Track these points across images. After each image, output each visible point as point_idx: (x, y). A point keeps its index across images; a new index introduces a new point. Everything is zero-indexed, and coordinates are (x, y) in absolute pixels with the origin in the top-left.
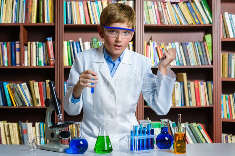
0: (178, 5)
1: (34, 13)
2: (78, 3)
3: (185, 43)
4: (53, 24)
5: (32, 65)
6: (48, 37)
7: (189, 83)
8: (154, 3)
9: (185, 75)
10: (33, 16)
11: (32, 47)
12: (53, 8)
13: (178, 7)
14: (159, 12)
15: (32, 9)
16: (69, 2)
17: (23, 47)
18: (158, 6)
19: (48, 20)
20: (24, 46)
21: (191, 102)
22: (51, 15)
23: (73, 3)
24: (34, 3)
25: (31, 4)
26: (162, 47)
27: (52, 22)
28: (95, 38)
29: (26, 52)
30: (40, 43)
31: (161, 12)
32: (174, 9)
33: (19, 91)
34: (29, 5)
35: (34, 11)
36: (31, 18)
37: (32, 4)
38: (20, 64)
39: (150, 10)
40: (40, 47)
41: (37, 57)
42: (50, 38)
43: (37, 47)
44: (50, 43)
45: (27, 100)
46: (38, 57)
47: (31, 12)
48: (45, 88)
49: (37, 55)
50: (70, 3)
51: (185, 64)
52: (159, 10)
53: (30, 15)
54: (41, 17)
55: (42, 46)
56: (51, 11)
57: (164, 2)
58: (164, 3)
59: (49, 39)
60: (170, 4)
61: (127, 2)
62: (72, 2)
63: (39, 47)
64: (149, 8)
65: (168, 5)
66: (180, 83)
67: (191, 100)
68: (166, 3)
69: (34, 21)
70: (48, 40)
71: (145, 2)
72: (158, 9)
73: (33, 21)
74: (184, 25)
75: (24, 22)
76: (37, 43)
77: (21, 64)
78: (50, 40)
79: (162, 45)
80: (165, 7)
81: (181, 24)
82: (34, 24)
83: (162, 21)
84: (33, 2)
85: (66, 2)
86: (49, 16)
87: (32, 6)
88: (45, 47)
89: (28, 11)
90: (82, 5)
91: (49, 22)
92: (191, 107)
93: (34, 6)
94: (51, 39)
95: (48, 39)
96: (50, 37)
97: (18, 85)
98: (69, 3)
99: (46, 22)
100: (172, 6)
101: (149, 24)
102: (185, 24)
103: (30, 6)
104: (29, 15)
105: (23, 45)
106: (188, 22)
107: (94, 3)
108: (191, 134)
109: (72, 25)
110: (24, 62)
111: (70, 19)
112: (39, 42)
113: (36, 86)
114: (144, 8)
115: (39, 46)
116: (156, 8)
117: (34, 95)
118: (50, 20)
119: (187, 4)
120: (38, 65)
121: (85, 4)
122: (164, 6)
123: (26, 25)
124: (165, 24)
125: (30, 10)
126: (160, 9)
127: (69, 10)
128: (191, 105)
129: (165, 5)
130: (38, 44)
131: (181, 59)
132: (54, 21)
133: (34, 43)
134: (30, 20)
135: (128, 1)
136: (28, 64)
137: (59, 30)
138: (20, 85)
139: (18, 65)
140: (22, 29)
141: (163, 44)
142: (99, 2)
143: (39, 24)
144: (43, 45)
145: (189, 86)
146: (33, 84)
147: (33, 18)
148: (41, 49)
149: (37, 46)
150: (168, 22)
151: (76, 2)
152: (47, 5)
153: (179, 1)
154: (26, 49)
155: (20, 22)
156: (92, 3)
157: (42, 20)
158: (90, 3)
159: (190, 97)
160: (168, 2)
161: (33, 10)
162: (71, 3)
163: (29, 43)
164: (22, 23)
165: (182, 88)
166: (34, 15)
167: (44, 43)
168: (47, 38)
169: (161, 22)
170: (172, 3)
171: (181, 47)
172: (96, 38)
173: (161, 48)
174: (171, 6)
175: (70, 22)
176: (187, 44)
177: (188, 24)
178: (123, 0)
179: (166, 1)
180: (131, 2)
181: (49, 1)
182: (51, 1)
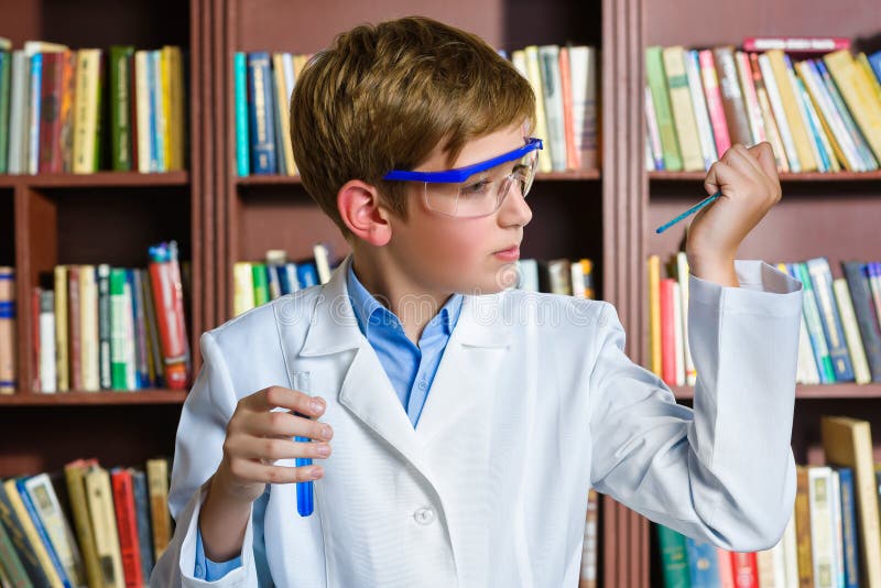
0: (825, 66)
1: (83, 118)
3: (862, 266)
4: (181, 179)
5: (78, 387)
6: (157, 244)
8: (698, 59)
9: (861, 432)
10: (78, 137)
11: (79, 292)
12: (178, 95)
13: (826, 76)
14: (727, 105)
15: (73, 98)
16: (260, 58)
17: (33, 295)
18: (720, 74)
19: (154, 154)
20: (38, 291)
22: (170, 131)
24: (85, 67)
25: (67, 75)
27: (178, 165)
29: (47, 321)
30: (119, 273)
31: (738, 105)
32: (804, 85)
33: (14, 516)
34: (57, 80)
35: (84, 110)
36: (70, 143)
37: (75, 70)
38: (16, 384)
39: (679, 95)
40: (120, 292)
41: (101, 341)
42: (167, 250)
43: (100, 295)
44: (169, 276)
45: (58, 564)
46: (110, 341)
47: (72, 113)
48: (142, 502)
49: (105, 335)
50: (265, 62)
51: (863, 375)
52: (727, 94)
53: (65, 132)
54: (122, 142)
55: (127, 288)
56: (172, 112)
57: (749, 53)
58: (754, 56)
59: (160, 252)
60: (781, 62)
61: (559, 56)
62: (278, 59)
63: (110, 292)
64: (677, 86)
65: (773, 66)
66: (836, 475)
68: (763, 60)
69: (85, 162)
70: (158, 260)
71: (652, 55)
72: (720, 89)
73: (81, 160)
74: (860, 172)
75: (34, 169)
76: (104, 270)
77: (22, 384)
78: (167, 260)
80: (757, 76)
81: (842, 167)
82: (81, 176)
84: (80, 64)
85: (248, 59)
86: (158, 136)
87: (73, 84)
88: (144, 293)
89: (56, 108)
91: (163, 168)
93: (85, 85)
94: (173, 251)
95: (155, 255)
96: (168, 241)
97: (10, 487)
98: (260, 66)
99: (145, 165)
100: (796, 73)
101: (673, 166)
102: (863, 168)
103: (65, 84)
104: (60, 129)
105: (33, 285)
106: (879, 156)
109: (274, 179)
110: (36, 372)
111: (270, 147)
112: (114, 265)
113: (98, 493)
114: (647, 83)
115: (114, 287)
116: (711, 83)
117: (87, 541)
118: (163, 153)
119: (874, 59)
120: (107, 383)
122: (753, 71)
123: (43, 182)
125: (65, 106)
126: (733, 91)
127: (260, 100)
129: (754, 68)
130: (109, 279)
131: (841, 346)
132: (187, 163)
133: (87, 273)
134: (67, 157)
135: (564, 52)
136: (58, 380)
137: (212, 209)
138: (20, 488)
139: (8, 390)
140: (23, 201)
143: (109, 179)
144: (130, 280)
146: (84, 482)
147: (82, 143)
148: (122, 303)
149: (104, 286)
151: (296, 59)
152: (152, 77)
153: (828, 44)
154: (47, 304)
155: (16, 167)
157: (123, 156)
160: (771, 54)
161: (79, 104)
162: (272, 66)
163: (61, 272)
164: (25, 176)
165: (848, 498)
166: (83, 132)
167: (137, 274)
168: (153, 250)
170: (795, 57)
171: (841, 286)
174: (791, 73)
175: (268, 161)
176: (871, 271)
177: (880, 167)
178: (540, 43)
179: (760, 44)
180: (580, 56)
181: (157, 55)
182: (172, 59)
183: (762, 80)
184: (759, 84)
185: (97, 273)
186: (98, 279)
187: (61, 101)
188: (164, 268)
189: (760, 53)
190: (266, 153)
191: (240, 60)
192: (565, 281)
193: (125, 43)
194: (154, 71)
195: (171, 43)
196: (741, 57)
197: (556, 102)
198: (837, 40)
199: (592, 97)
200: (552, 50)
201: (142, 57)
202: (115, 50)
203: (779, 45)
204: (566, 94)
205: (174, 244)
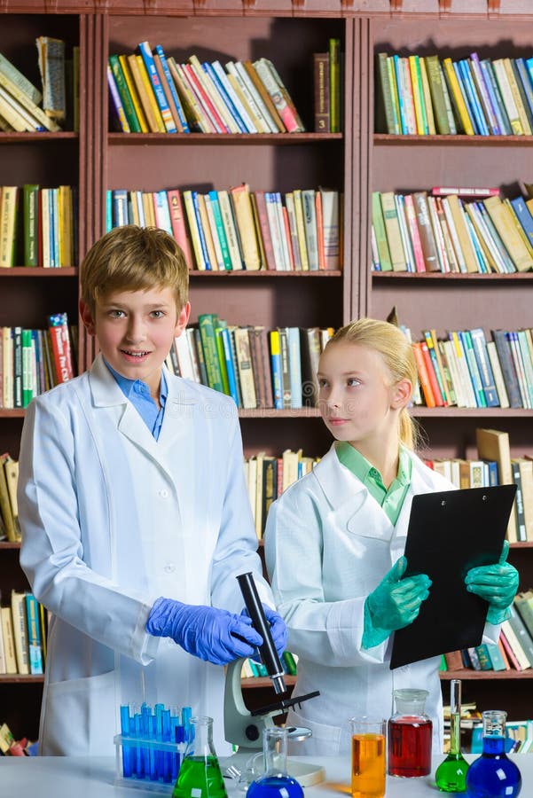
0: (484, 206)
2: (153, 197)
3: (505, 333)
4: (71, 272)
6: (55, 313)
7: (518, 466)
8: (403, 200)
9: (504, 439)
10: (2, 243)
12: (69, 217)
13: (484, 212)
14: (421, 229)
16: (122, 194)
18: (417, 210)
19: (53, 255)
21: (522, 528)
22: (63, 241)
23: (137, 196)
24: (7, 197)
26: (431, 346)
27: (68, 263)
28: (210, 317)
30: (28, 332)
31: (429, 230)
32: (470, 218)
35: (6, 225)
37: (1, 200)
39: (391, 223)
40: (28, 345)
41: (15, 377)
42: (61, 318)
43: (15, 346)
44: (62, 335)
46: (22, 377)
49: (18, 372)
50: (125, 197)
51: (505, 403)
52: (422, 223)
54: (31, 247)
55: (33, 342)
56: (65, 228)
57: (436, 197)
58: (439, 199)
59: (57, 320)
60: (457, 202)
61: (316, 197)
62: (133, 195)
63: (22, 345)
64: (389, 217)
65: (451, 206)
66: (487, 466)
67: (524, 524)
68: (445, 201)
69: (6, 258)
70: (55, 324)
71: (375, 196)
72: (417, 219)
74: (505, 274)
76: (18, 330)
78: (60, 324)
79: (429, 339)
80: (441, 212)
81: (494, 271)
82: (4, 269)
83: (432, 259)
84: (4, 196)
85: (113, 194)
86: (56, 244)
88: (44, 346)
90: (165, 202)
91: (59, 264)
92: (521, 546)
93: (7, 210)
94: (65, 320)
95: (54, 321)
96: (62, 313)
98: (121, 198)
99: (47, 264)
100: (465, 211)
101: (386, 267)
102: (507, 272)
106: (517, 263)
107: (207, 197)
108: (523, 632)
112: (25, 327)
113: (14, 475)
115: (25, 340)
116: (411, 216)
117: (7, 506)
118: (59, 254)
119: (515, 202)
120: (19, 404)
121: (175, 201)
122: (438, 209)
124: (440, 271)
126: (425, 220)
127: (121, 221)
128: (523, 538)
129: (439, 206)
130: (21, 335)
131: (490, 385)
132: (75, 261)
133: (7, 332)
135: (318, 193)
141: (431, 335)
142: (223, 195)
143: (21, 271)
144: (36, 338)
145: (517, 475)
146: (4, 467)
147: (5, 247)
148: (30, 352)
149: (18, 342)
150: (451, 262)
151: (145, 195)
152: (52, 206)
153: (486, 192)
156: (199, 197)
157: (32, 256)
158: (193, 198)
159: (520, 512)
160: (449, 197)
161: (3, 222)
162: (129, 199)
165: (493, 481)
167: (39, 332)
168: (52, 318)
169: (427, 264)
170: (466, 200)
171: (492, 346)
172: (213, 316)
173: (425, 348)
174: (462, 210)
176: (511, 337)
177: (517, 271)
178: (303, 189)
179: (443, 191)
180: (329, 198)
181: (55, 191)
182: (65, 194)
183: (444, 214)
184: (443, 217)
185: (13, 332)
186: (14, 336)
188: (59, 330)
189: (443, 197)
191: (109, 195)
192: (317, 341)
193: (34, 183)
194: (54, 201)
195: (65, 184)
196: (431, 200)
197: (313, 226)
198: (491, 190)
199: (336, 223)
200: (311, 193)
201: (45, 192)
202: (27, 187)
203: (455, 191)
204: (320, 222)
205: (65, 314)
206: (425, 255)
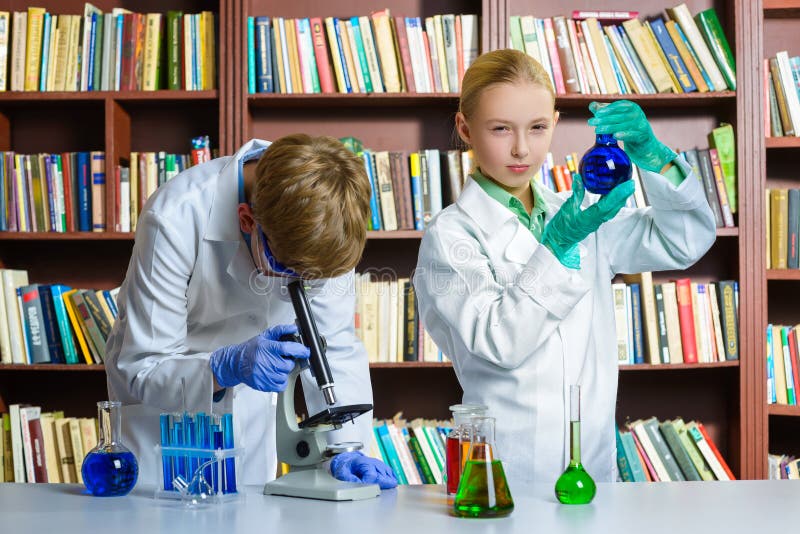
0: (623, 28)
1: (150, 57)
2: (295, 24)
4: (212, 95)
6: (197, 137)
7: (660, 287)
8: (543, 23)
10: (146, 69)
11: (146, 169)
12: (211, 42)
13: (624, 35)
14: (561, 53)
15: (143, 44)
16: (264, 21)
17: (116, 169)
18: (557, 33)
19: (195, 80)
20: (119, 167)
21: (665, 350)
22: (205, 65)
23: (279, 22)
24: (151, 24)
25: (140, 30)
26: (572, 169)
27: (210, 86)
28: (351, 140)
29: (125, 186)
30: (172, 157)
31: (568, 52)
32: (610, 41)
33: (102, 313)
34: (133, 33)
35: (150, 51)
36: (141, 74)
37: (144, 26)
38: (105, 227)
39: (531, 46)
40: (172, 169)
42: (203, 141)
43: (159, 171)
44: (204, 157)
47: (142, 54)
50: (267, 23)
52: (561, 46)
53: (138, 65)
54: (174, 72)
55: (176, 166)
56: (207, 53)
57: (575, 20)
58: (578, 22)
59: (199, 142)
60: (597, 25)
61: (455, 21)
62: (275, 21)
63: (166, 169)
64: (529, 41)
65: (591, 27)
66: (629, 288)
67: (667, 345)
68: (584, 24)
69: (150, 83)
70: (197, 147)
71: (513, 21)
72: (557, 41)
73: (148, 84)
74: (644, 95)
75: (117, 88)
76: (162, 155)
77: (109, 226)
78: (202, 147)
79: (570, 162)
80: (580, 34)
81: (633, 91)
82: (149, 92)
83: (571, 81)
84: (148, 22)
85: (256, 21)
86: (198, 68)
87: (143, 35)
89: (133, 49)
90: (307, 30)
91: (201, 88)
92: (665, 367)
93: (151, 36)
94: (207, 143)
95: (195, 144)
96: (204, 136)
97: (100, 294)
98: (263, 25)
99: (189, 87)
100: (605, 33)
102: (647, 93)
103: (138, 36)
104: (135, 65)
105: (116, 164)
106: (657, 85)
107: (348, 23)
108: (668, 457)
109: (273, 96)
110: (118, 220)
111: (270, 77)
112: (168, 152)
115: (169, 167)
116: (551, 38)
118: (201, 79)
119: (654, 24)
121: (317, 28)
122: (578, 32)
123: (123, 97)
124: (580, 93)
125: (139, 49)
126: (564, 43)
127: (263, 47)
128: (666, 360)
129: (578, 29)
130: (165, 160)
132: (216, 86)
133: (151, 156)
134: (139, 82)
135: (458, 17)
136: (131, 225)
137: (232, 114)
138: (106, 295)
139: (100, 230)
140: (111, 109)
141: (573, 159)
142: (364, 21)
143: (166, 95)
144: (179, 161)
145: (659, 297)
147: (148, 73)
149: (162, 165)
150: (591, 84)
151: (287, 22)
152: (194, 31)
153: (625, 15)
154: (125, 176)
155: (105, 87)
156: (340, 23)
157: (175, 81)
158: (335, 24)
159: (663, 333)
160: (590, 21)
161: (147, 48)
162: (271, 25)
163: (134, 156)
164: (111, 93)
165: (636, 303)
166: (149, 65)
167: (183, 157)
168: (194, 141)
169: (567, 87)
170: (604, 23)
172: (354, 140)
173: (567, 172)
174: (601, 32)
175: (268, 86)
177: (658, 92)
178: (442, 12)
179: (582, 15)
180: (468, 21)
181: (198, 16)
182: (207, 19)
183: (584, 37)
184: (582, 39)
185: (157, 157)
186: (158, 161)
187: (136, 46)
188: (200, 153)
189: (582, 20)
190: (267, 81)
191: (251, 21)
192: (458, 163)
193: (177, 10)
194: (196, 27)
195: (207, 10)
196: (570, 23)
197: (453, 49)
198: (631, 13)
199: (476, 47)
200: (451, 17)
201: (188, 18)
202: (171, 13)
203: (596, 15)
204: (460, 44)
205: (207, 137)
206: (565, 77)
